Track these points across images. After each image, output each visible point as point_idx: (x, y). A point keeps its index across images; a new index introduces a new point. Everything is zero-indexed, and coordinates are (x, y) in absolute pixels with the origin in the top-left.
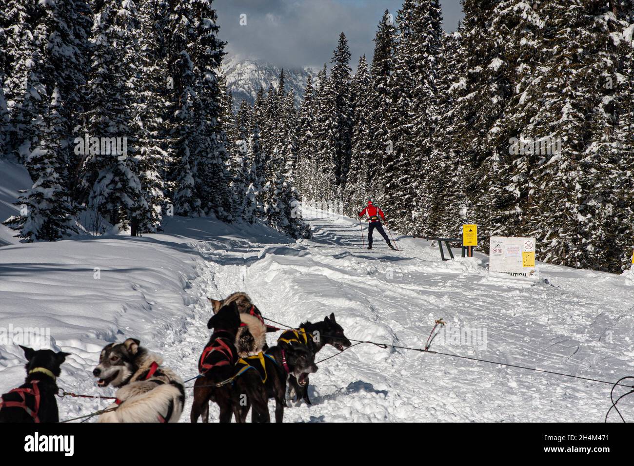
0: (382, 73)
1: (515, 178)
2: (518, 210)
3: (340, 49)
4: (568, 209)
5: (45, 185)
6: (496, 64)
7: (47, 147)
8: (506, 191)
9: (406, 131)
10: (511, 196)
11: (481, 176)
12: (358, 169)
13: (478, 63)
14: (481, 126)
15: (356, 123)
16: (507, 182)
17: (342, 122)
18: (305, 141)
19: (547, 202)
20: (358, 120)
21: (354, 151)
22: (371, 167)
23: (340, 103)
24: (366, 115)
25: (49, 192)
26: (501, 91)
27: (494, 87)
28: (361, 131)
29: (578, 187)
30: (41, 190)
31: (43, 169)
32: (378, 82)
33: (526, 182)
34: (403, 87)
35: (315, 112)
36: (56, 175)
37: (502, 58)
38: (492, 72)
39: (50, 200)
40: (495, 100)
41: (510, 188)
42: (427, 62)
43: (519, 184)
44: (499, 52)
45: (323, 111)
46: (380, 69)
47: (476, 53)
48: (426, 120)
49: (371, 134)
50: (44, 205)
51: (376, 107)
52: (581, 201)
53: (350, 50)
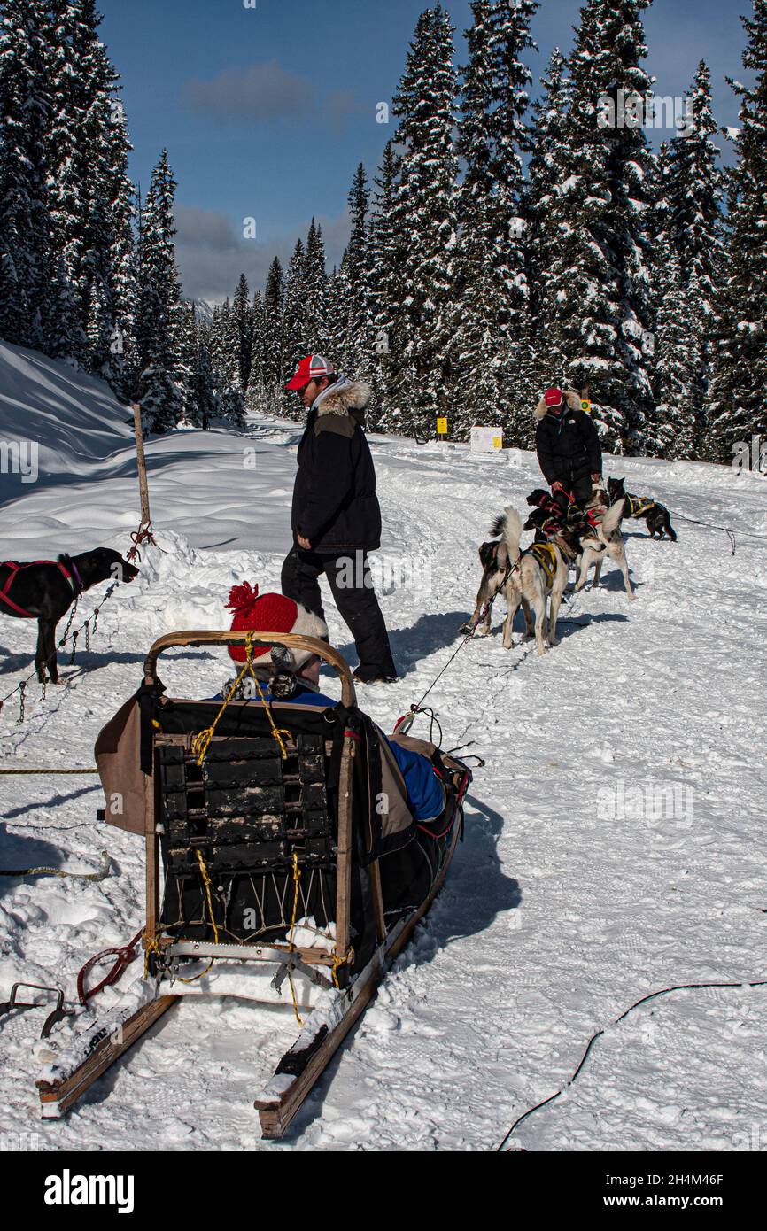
0: (273, 304)
1: (432, 384)
2: (435, 406)
3: (241, 286)
4: (489, 406)
5: (155, 395)
6: (409, 300)
7: (155, 368)
8: (426, 393)
9: (300, 347)
10: (430, 397)
11: (398, 383)
12: (257, 375)
13: (395, 300)
14: (398, 346)
15: (255, 341)
16: (426, 387)
17: (243, 340)
18: (216, 356)
19: (470, 401)
20: (256, 339)
21: (253, 362)
22: (266, 374)
23: (242, 327)
24: (262, 335)
25: (158, 401)
26: (412, 321)
27: (407, 317)
28: (258, 347)
29: (496, 390)
30: (151, 398)
31: (153, 383)
32: (270, 310)
33: (440, 386)
34: (296, 314)
35: (222, 334)
36: (162, 388)
37: (412, 296)
38: (406, 307)
39: (158, 406)
40: (408, 327)
41: (429, 391)
42: (318, 296)
43: (435, 388)
44: (411, 291)
45: (229, 333)
46: (271, 300)
47: (395, 293)
48: (318, 339)
49: (266, 350)
50: (154, 409)
51: (269, 329)
52: (498, 400)
53: (248, 287)
